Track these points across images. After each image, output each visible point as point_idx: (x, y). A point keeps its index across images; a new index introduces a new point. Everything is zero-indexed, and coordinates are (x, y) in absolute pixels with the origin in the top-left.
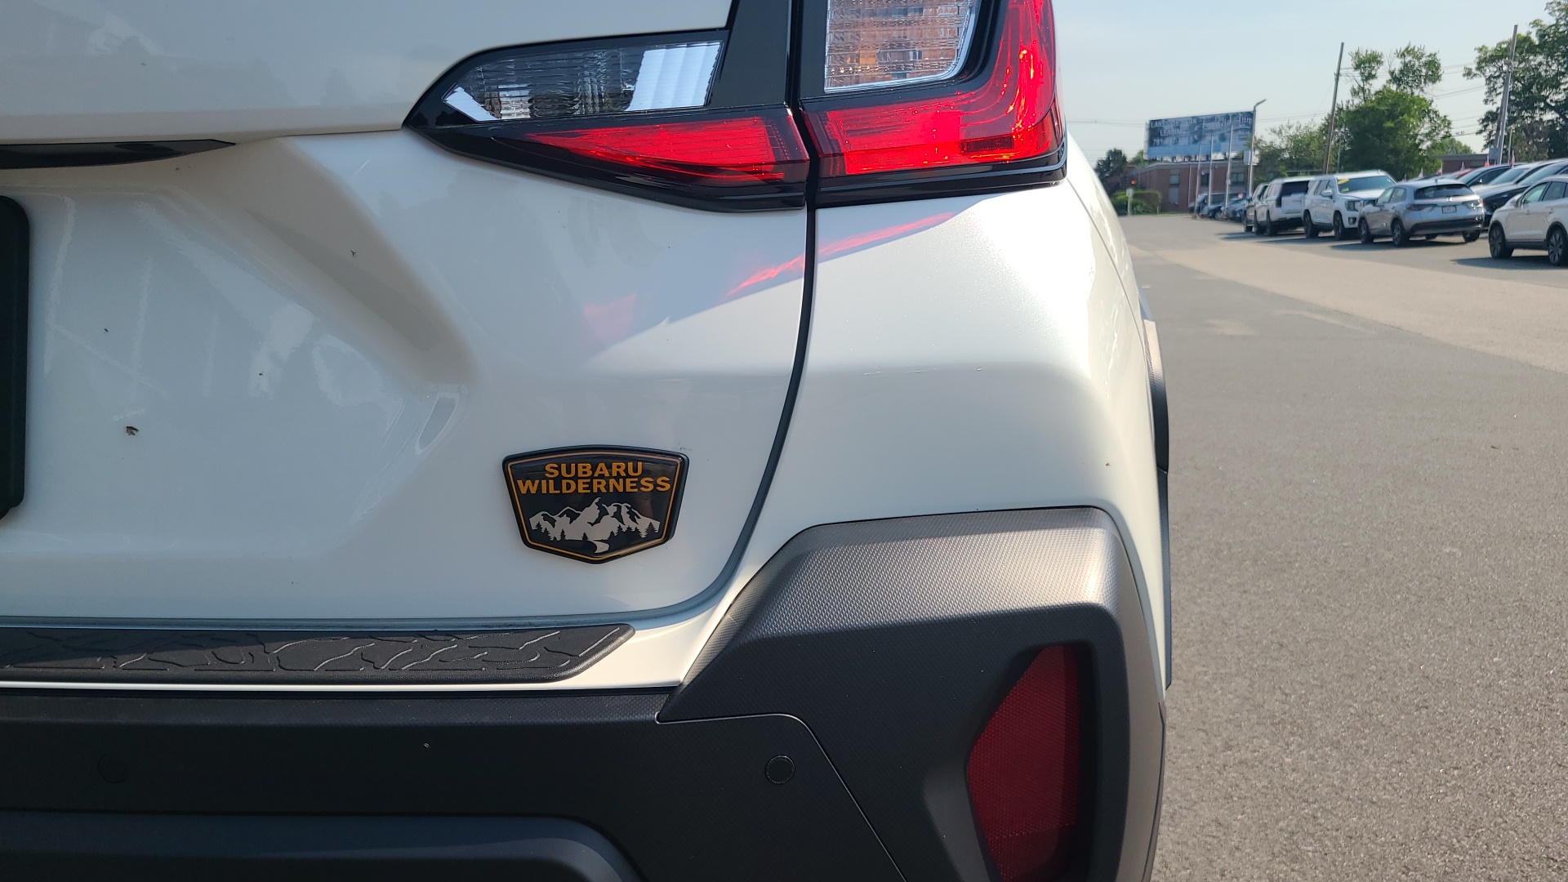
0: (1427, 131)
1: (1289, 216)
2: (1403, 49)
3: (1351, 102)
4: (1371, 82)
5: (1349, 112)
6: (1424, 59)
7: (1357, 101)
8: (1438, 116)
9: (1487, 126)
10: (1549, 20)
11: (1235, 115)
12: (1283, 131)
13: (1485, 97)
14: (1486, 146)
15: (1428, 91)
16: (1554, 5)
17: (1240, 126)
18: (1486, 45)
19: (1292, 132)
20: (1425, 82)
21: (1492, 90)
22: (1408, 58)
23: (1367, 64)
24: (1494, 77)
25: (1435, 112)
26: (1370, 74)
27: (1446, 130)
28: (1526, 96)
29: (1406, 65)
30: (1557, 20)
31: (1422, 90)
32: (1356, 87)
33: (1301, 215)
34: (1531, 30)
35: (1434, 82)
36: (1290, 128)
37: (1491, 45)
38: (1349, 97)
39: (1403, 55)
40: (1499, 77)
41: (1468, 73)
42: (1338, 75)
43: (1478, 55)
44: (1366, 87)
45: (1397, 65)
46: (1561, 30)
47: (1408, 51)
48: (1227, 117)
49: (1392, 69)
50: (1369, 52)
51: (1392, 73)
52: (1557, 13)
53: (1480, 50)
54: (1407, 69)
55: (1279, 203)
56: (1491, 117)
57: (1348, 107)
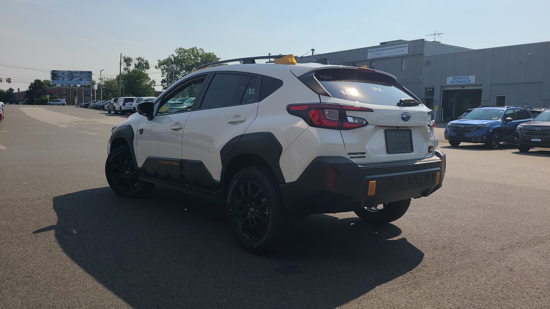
0: (149, 84)
1: (128, 109)
2: (138, 58)
3: (124, 72)
4: (129, 66)
5: (123, 75)
6: (144, 62)
7: (126, 72)
8: (150, 79)
9: (162, 84)
10: (176, 55)
11: (85, 72)
12: (103, 79)
13: (161, 75)
14: (163, 89)
15: (147, 71)
16: (177, 51)
17: (87, 76)
18: (160, 60)
19: (106, 80)
20: (145, 69)
21: (163, 73)
22: (140, 61)
23: (128, 61)
24: (163, 69)
25: (149, 78)
26: (129, 64)
27: (154, 84)
28: (172, 76)
29: (139, 63)
30: (178, 55)
31: (145, 71)
32: (125, 68)
33: (132, 109)
34: (172, 57)
35: (148, 69)
36: (105, 78)
37: (162, 60)
38: (124, 71)
39: (138, 60)
40: (164, 69)
41: (156, 67)
42: (121, 63)
43: (159, 62)
44: (128, 68)
45: (137, 62)
46: (179, 58)
47: (139, 59)
48: (82, 72)
49: (135, 63)
50: (128, 57)
51: (135, 65)
52: (178, 53)
53: (159, 61)
54: (140, 64)
55: (124, 105)
56: (163, 81)
57: (123, 74)
